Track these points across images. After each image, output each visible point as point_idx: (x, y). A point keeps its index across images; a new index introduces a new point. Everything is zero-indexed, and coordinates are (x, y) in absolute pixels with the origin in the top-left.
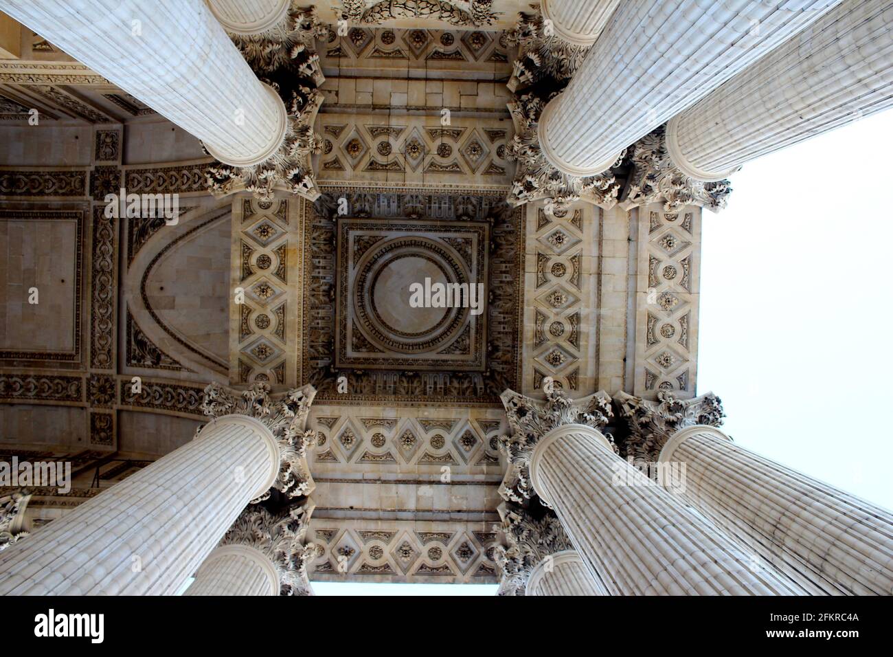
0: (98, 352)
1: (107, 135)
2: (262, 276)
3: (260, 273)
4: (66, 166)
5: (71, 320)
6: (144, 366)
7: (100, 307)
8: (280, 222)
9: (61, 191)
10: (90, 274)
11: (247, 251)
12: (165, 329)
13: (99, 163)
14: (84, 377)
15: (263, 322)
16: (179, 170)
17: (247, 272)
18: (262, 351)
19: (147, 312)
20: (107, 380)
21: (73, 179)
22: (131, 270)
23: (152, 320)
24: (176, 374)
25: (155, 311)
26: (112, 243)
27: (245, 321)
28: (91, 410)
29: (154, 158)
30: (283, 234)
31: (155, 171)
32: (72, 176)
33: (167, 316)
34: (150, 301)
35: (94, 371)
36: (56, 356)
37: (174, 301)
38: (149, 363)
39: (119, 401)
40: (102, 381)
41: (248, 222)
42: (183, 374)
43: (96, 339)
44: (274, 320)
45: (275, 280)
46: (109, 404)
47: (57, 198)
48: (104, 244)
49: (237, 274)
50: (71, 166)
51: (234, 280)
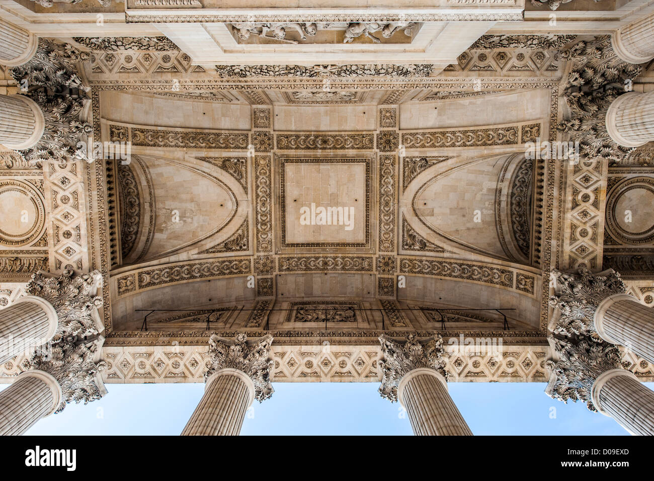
0: (384, 242)
1: (387, 112)
2: (584, 206)
3: (583, 204)
4: (358, 131)
5: (362, 223)
6: (414, 250)
7: (384, 216)
8: (596, 174)
9: (356, 146)
10: (378, 196)
11: (575, 192)
12: (429, 228)
13: (382, 129)
14: (374, 257)
15: (584, 233)
16: (443, 134)
17: (575, 205)
18: (583, 249)
19: (416, 218)
20: (389, 259)
21: (364, 139)
22: (405, 193)
23: (420, 223)
24: (441, 255)
25: (421, 217)
26: (393, 177)
27: (573, 233)
28: (379, 276)
29: (421, 126)
30: (597, 181)
31: (424, 134)
32: (363, 137)
33: (429, 220)
34: (417, 212)
35: (381, 253)
36: (353, 245)
37: (433, 211)
38: (417, 247)
39: (399, 271)
40: (386, 259)
41: (578, 174)
42: (446, 255)
43: (382, 234)
44: (590, 231)
45: (592, 208)
46: (391, 272)
47: (354, 150)
48: (387, 178)
49: (569, 205)
50: (362, 131)
51: (568, 209)
